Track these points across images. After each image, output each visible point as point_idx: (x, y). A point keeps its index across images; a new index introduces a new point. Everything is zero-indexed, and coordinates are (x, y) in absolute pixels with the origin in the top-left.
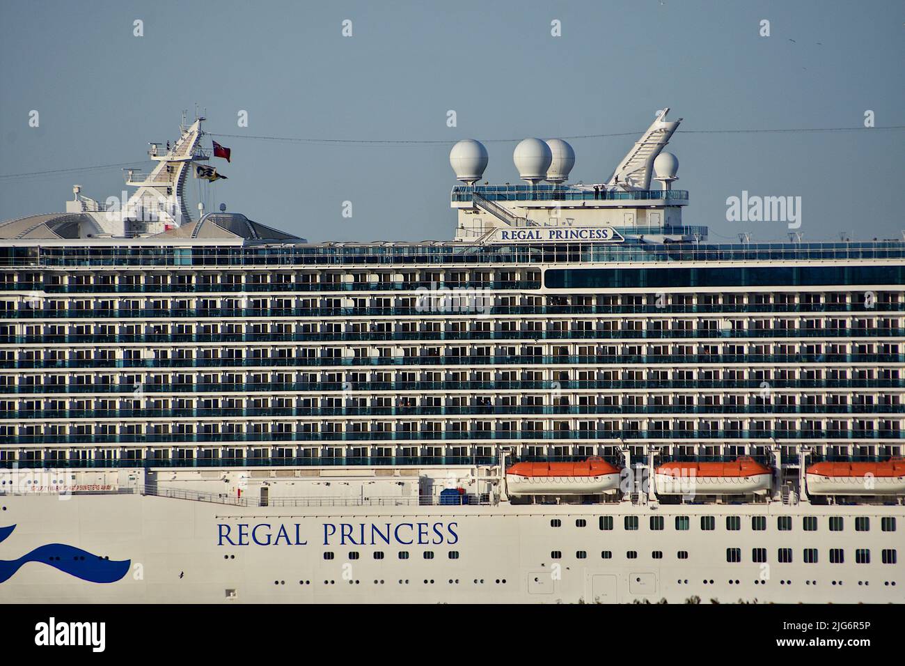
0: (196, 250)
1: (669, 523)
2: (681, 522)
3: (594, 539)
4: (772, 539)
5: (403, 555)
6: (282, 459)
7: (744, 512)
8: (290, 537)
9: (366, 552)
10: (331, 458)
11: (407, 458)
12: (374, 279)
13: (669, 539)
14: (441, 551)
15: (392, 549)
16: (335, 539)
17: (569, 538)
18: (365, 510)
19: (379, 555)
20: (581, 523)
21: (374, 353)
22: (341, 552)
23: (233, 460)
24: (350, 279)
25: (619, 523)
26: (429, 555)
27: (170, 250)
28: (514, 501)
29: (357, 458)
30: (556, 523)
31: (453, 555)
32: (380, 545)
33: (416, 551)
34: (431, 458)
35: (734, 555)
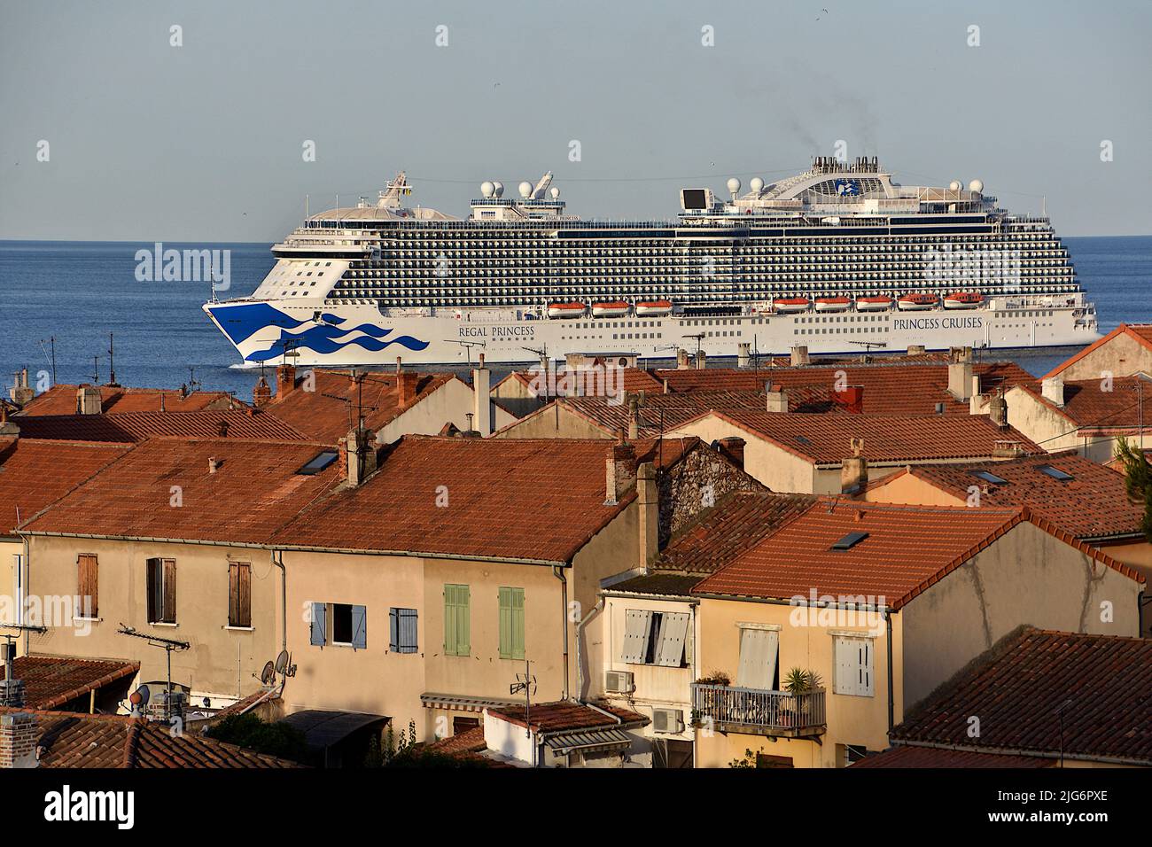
1: (597, 325)
2: (600, 325)
3: (574, 332)
4: (627, 330)
5: (517, 339)
7: (618, 320)
8: (482, 332)
9: (505, 338)
11: (510, 303)
13: (597, 331)
14: (529, 337)
15: (514, 338)
16: (496, 333)
17: (567, 332)
18: (503, 322)
19: (509, 339)
20: (570, 326)
22: (498, 338)
25: (582, 326)
26: (525, 338)
28: (551, 318)
30: (563, 326)
31: (532, 338)
32: (510, 336)
33: (521, 338)
34: (518, 303)
35: (615, 337)
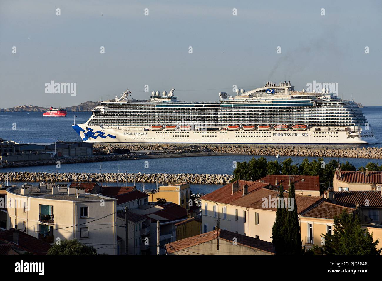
0: (122, 103)
1: (167, 133)
2: (168, 132)
3: (160, 134)
4: (177, 134)
5: (142, 136)
6: (131, 126)
7: (174, 131)
8: (131, 134)
9: (138, 136)
10: (136, 126)
11: (143, 125)
12: (140, 106)
13: (167, 134)
14: (145, 136)
15: (141, 135)
16: (135, 134)
17: (158, 134)
18: (139, 131)
19: (139, 136)
20: (159, 133)
21: (140, 114)
22: (136, 136)
23: (126, 126)
24: (138, 106)
25: (162, 133)
26: (144, 136)
27: (120, 103)
28: (153, 130)
29: (138, 126)
30: (156, 133)
31: (147, 136)
32: (140, 135)
33: (143, 136)
34: (145, 125)
35: (173, 136)
